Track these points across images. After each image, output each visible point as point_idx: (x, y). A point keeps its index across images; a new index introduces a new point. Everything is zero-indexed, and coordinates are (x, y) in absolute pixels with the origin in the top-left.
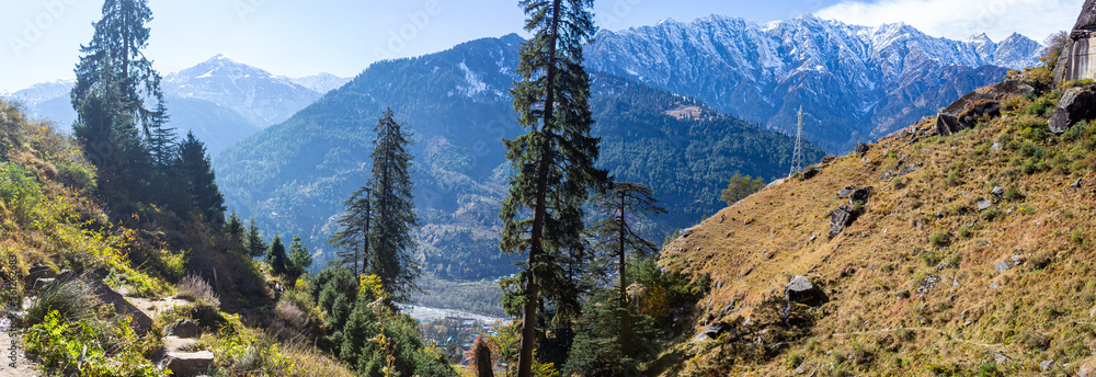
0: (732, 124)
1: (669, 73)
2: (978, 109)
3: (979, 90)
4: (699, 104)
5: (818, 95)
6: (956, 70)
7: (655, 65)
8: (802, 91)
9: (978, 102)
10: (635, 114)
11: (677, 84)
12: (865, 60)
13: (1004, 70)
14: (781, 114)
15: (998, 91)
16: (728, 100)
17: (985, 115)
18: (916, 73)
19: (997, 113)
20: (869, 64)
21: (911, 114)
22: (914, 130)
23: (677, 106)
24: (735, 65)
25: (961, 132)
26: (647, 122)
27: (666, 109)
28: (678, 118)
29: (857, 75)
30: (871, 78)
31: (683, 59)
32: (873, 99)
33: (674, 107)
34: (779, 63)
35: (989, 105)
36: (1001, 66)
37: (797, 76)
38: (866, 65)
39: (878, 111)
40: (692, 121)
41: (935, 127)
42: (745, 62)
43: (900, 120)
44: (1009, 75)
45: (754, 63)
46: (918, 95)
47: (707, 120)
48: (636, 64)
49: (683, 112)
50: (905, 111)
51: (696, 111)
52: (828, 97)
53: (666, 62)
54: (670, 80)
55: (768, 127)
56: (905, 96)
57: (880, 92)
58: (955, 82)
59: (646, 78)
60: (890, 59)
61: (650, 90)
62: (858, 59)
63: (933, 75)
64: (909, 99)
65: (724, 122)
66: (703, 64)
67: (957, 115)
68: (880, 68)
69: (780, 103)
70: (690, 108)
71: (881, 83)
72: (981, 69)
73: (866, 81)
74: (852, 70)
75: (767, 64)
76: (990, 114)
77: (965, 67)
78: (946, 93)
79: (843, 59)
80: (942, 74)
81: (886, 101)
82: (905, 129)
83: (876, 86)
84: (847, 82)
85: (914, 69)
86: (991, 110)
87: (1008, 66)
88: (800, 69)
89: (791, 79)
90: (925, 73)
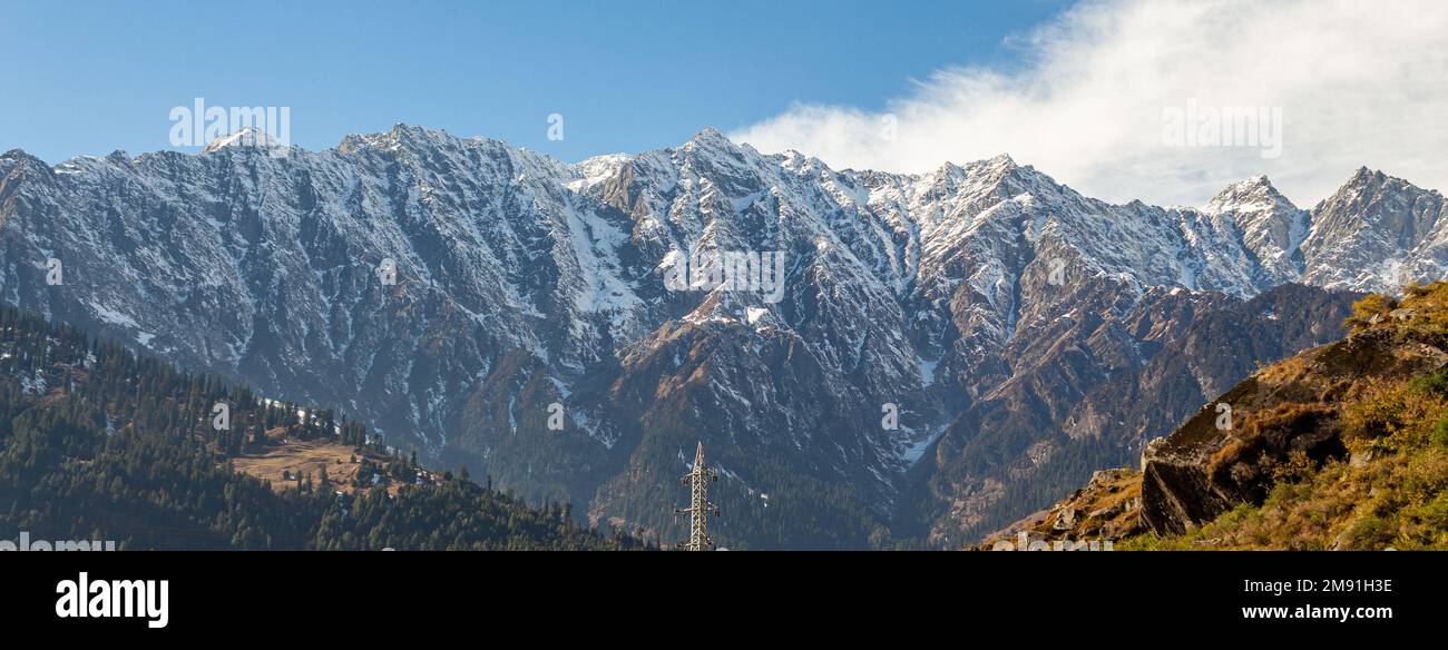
0: (469, 507)
1: (249, 326)
2: (1270, 436)
3: (1267, 374)
4: (353, 437)
5: (757, 407)
6: (1189, 309)
7: (198, 295)
8: (700, 393)
9: (1268, 415)
10: (116, 470)
11: (275, 360)
12: (899, 285)
13: (1343, 299)
14: (637, 473)
15: (1331, 372)
16: (454, 424)
17: (1298, 456)
18: (1063, 327)
19: (1331, 449)
20: (913, 301)
21: (1055, 466)
22: (1069, 519)
23: (275, 443)
24: (478, 305)
25: (1224, 519)
26: (160, 499)
27: (235, 453)
28: (277, 486)
29: (877, 340)
30: (921, 346)
31: (299, 277)
32: (933, 418)
33: (262, 447)
34: (625, 299)
35: (1307, 422)
36: (1330, 286)
37: (684, 343)
38: (904, 304)
39: (951, 456)
40: (326, 500)
41: (1138, 505)
42: (511, 295)
43: (1026, 485)
44: (1361, 315)
45: (543, 302)
46: (1075, 398)
47: (381, 494)
48: (129, 288)
49: (295, 464)
50: (1039, 454)
51: (342, 462)
52: (789, 413)
53: (239, 285)
54: (253, 348)
55: (593, 519)
56: (1034, 403)
57: (951, 391)
58: (1189, 350)
59: (163, 340)
60: (977, 281)
61: (178, 385)
62: (876, 285)
63: (1117, 331)
64: (1046, 415)
65: (441, 502)
66: (368, 294)
67: (1203, 461)
68: (946, 311)
69: (630, 435)
70: (323, 452)
71: (952, 361)
72: (1267, 300)
73: (907, 357)
74: (860, 321)
75: (584, 302)
76: (1312, 453)
77: (1213, 297)
78: (1164, 389)
79: (829, 285)
80: (1146, 326)
81: (973, 421)
82: (1041, 514)
83: (938, 372)
84: (847, 361)
85: (1053, 312)
86: (1313, 439)
87: (1353, 285)
88: (695, 319)
89: (667, 351)
90: (1091, 323)
